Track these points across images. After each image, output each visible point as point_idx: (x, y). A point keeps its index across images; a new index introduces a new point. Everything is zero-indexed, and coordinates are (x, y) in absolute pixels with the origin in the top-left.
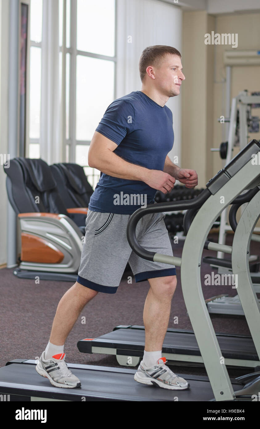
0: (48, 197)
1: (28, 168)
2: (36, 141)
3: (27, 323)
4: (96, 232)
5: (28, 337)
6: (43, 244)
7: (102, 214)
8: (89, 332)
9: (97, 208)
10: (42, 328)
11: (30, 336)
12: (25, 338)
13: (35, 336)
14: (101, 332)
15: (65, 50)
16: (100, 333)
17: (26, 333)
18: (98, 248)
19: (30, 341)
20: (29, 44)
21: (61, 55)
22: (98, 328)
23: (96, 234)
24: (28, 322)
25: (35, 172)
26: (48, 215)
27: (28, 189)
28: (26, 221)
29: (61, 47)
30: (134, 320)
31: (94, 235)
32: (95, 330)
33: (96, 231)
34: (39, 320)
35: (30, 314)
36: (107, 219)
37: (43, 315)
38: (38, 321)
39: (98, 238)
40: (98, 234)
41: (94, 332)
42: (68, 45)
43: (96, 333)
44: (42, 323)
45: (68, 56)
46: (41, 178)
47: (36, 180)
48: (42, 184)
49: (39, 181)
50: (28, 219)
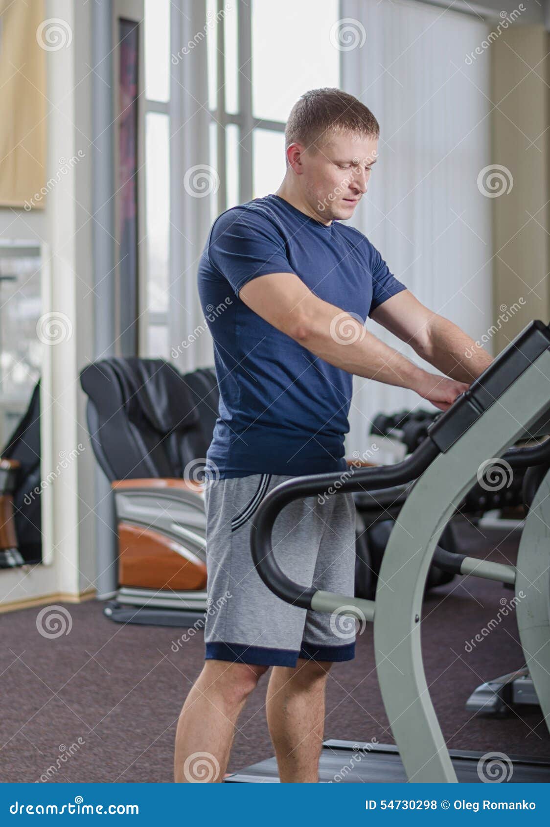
0: (179, 443)
1: (133, 380)
2: (160, 320)
3: (105, 731)
4: (233, 523)
5: (99, 767)
6: (166, 549)
7: (244, 480)
8: (238, 752)
9: (228, 468)
10: (136, 744)
11: (104, 764)
12: (90, 767)
13: (115, 763)
14: (267, 751)
15: (224, 119)
16: (263, 754)
17: (95, 754)
18: (243, 560)
19: (100, 776)
20: (142, 106)
21: (213, 129)
22: (261, 742)
23: (233, 530)
24: (107, 728)
25: (151, 389)
26: (177, 485)
27: (133, 427)
28: (128, 496)
29: (213, 113)
30: (346, 722)
31: (229, 533)
32: (254, 747)
33: (233, 521)
34: (134, 723)
35: (116, 709)
36: (256, 490)
37: (147, 712)
38: (131, 725)
39: (240, 538)
40: (241, 527)
41: (249, 753)
42: (232, 107)
43: (253, 754)
44: (138, 731)
45: (232, 132)
46: (164, 401)
47: (151, 407)
48: (165, 416)
49: (160, 407)
50: (134, 494)
